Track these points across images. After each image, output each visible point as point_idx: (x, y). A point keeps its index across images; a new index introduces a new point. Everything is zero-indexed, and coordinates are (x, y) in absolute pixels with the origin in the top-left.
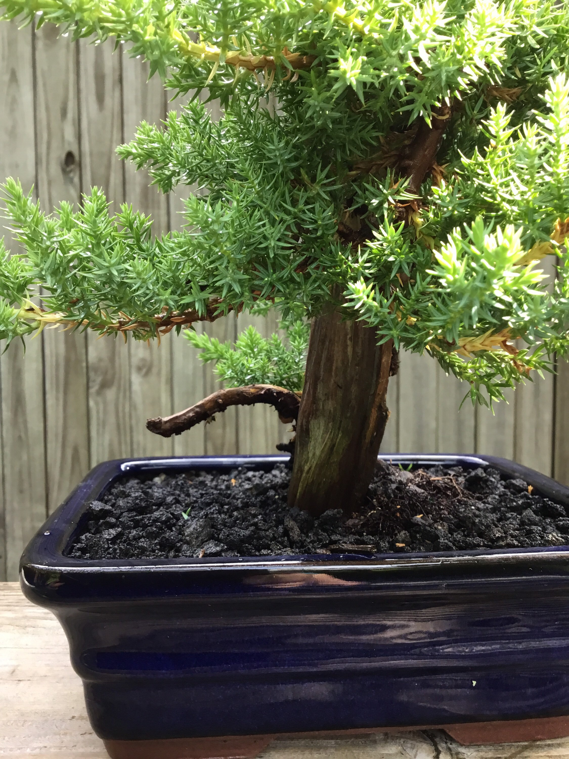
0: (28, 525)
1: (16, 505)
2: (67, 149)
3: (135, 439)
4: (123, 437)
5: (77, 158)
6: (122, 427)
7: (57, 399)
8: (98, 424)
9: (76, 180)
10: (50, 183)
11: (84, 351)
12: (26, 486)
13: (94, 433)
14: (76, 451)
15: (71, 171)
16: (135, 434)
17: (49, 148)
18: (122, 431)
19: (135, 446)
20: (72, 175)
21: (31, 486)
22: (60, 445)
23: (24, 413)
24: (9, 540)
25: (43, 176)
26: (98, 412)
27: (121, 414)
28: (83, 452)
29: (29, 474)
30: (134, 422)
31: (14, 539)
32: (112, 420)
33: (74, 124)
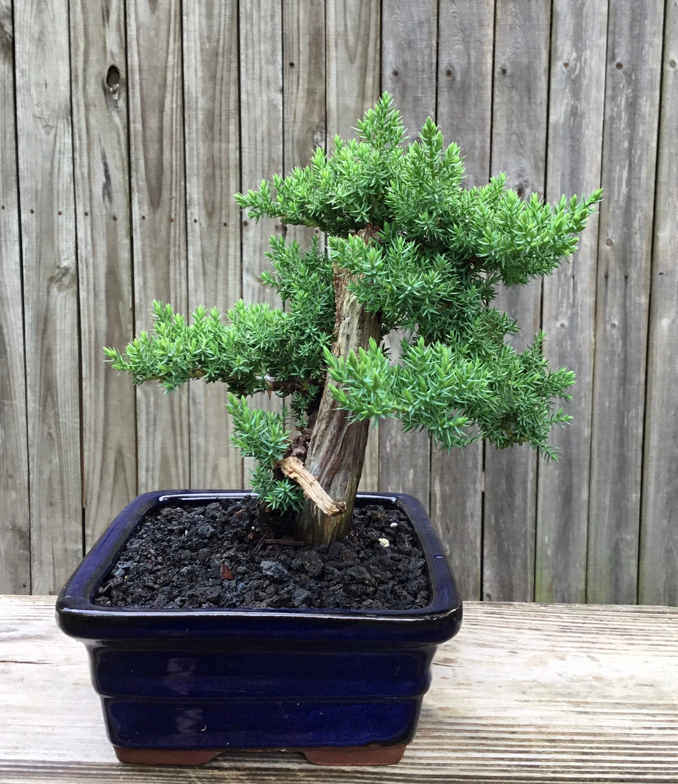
0: (59, 546)
1: (44, 520)
2: (110, 62)
3: (194, 442)
4: (179, 438)
5: (123, 75)
6: (178, 424)
7: (97, 387)
8: (148, 422)
9: (122, 103)
10: (87, 107)
11: (130, 326)
12: (57, 496)
13: (142, 433)
14: (120, 453)
15: (114, 92)
16: (193, 435)
17: (86, 61)
18: (178, 432)
19: (194, 450)
20: (116, 97)
21: (63, 495)
22: (100, 446)
23: (55, 405)
24: (35, 565)
25: (79, 97)
26: (148, 406)
27: (176, 410)
28: (128, 455)
29: (61, 482)
30: (192, 420)
31: (41, 563)
32: (165, 415)
33: (119, 30)
